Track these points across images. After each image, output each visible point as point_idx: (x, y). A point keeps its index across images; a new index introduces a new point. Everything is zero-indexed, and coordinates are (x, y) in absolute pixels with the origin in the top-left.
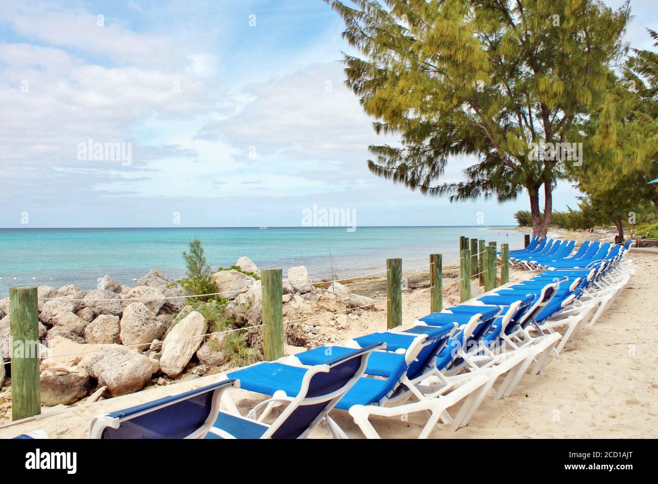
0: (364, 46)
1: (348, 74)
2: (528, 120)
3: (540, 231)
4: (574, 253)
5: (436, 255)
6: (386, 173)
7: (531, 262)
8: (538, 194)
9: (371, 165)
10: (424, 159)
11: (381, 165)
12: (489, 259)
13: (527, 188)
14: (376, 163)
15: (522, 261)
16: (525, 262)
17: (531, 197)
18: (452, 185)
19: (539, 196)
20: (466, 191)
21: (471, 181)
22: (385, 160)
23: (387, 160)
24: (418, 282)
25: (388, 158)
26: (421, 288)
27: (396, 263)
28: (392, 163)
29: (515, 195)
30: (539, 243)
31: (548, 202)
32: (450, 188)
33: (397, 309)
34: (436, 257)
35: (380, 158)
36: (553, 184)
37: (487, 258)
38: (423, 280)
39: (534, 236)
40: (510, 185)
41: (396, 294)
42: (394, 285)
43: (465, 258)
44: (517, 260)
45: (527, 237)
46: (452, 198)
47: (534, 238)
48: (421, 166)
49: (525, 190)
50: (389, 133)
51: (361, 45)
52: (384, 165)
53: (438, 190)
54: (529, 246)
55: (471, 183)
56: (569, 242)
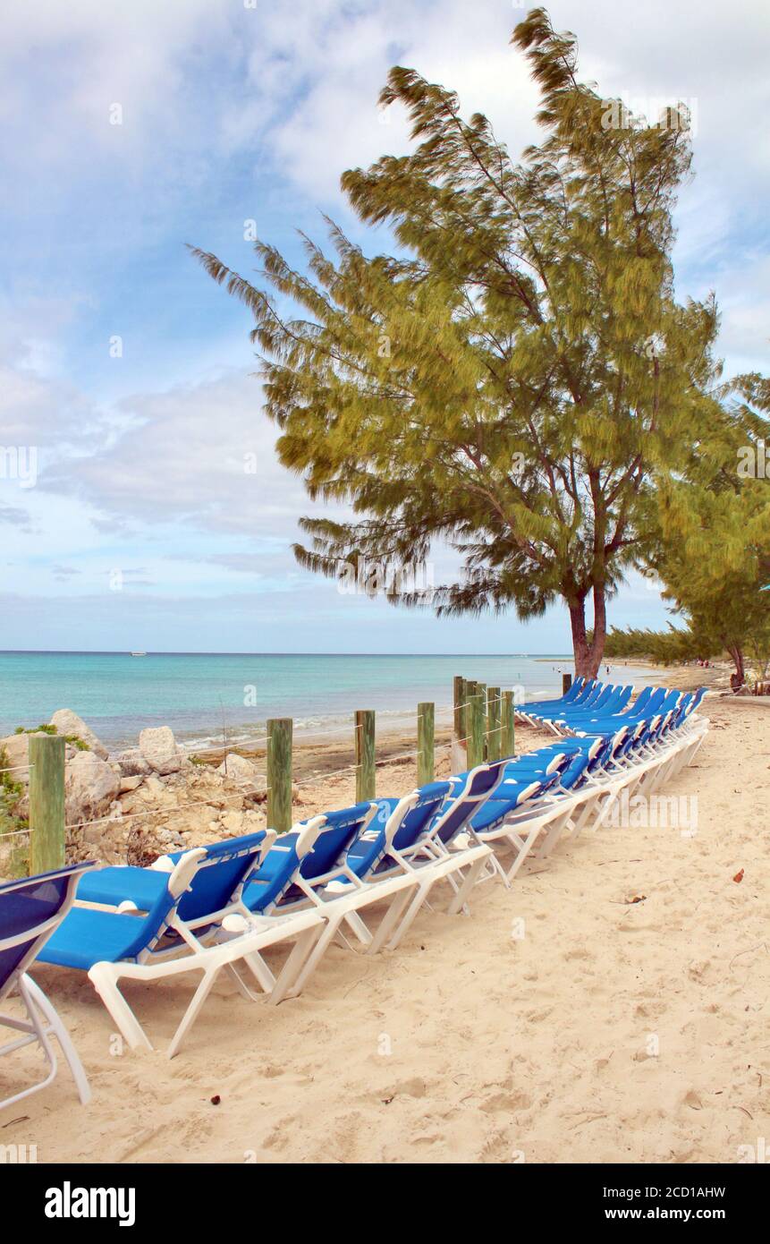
0: (288, 353)
1: (269, 394)
2: (570, 481)
3: (585, 669)
4: (631, 705)
5: (363, 712)
6: (328, 567)
7: (557, 722)
8: (583, 606)
9: (300, 552)
10: (392, 543)
11: (317, 552)
12: (474, 717)
13: (564, 595)
14: (309, 548)
15: (545, 721)
16: (548, 721)
17: (572, 611)
18: (441, 589)
19: (585, 610)
20: (465, 599)
21: (473, 582)
22: (325, 544)
23: (329, 545)
24: (389, 754)
25: (331, 540)
26: (393, 764)
27: (281, 726)
28: (338, 548)
29: (543, 608)
30: (581, 688)
31: (599, 619)
32: (437, 594)
33: (284, 805)
34: (365, 716)
35: (317, 540)
36: (610, 588)
37: (471, 717)
38: (400, 751)
39: (577, 675)
40: (537, 590)
41: (281, 779)
42: (278, 764)
43: (425, 717)
44: (538, 718)
45: (567, 678)
46: (440, 609)
47: (576, 681)
48: (386, 557)
49: (560, 598)
50: (332, 500)
51: (283, 351)
52: (323, 553)
54: (569, 693)
55: (473, 586)
56: (624, 688)
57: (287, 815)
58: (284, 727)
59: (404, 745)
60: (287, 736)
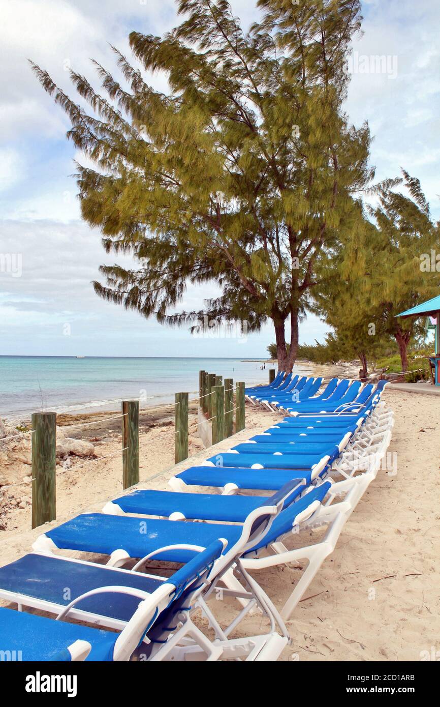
0: (92, 149)
1: (81, 187)
2: (276, 245)
3: (285, 366)
4: (321, 391)
6: (117, 298)
7: (273, 403)
8: (284, 326)
9: (98, 286)
10: (160, 283)
11: (110, 288)
12: (217, 402)
13: (272, 318)
14: (104, 284)
15: (263, 401)
16: (266, 402)
17: (276, 328)
18: (192, 313)
19: (285, 329)
21: (212, 309)
22: (115, 283)
23: (118, 283)
24: (158, 419)
25: (120, 280)
26: (160, 426)
27: (44, 421)
28: (124, 286)
29: (259, 326)
30: (284, 379)
31: (295, 335)
32: (189, 317)
33: (47, 495)
34: (130, 405)
35: (109, 279)
36: (301, 315)
37: (215, 402)
39: (280, 370)
40: (254, 314)
41: (44, 471)
42: (42, 456)
43: (181, 404)
44: (258, 399)
45: (272, 372)
46: (193, 328)
47: (279, 373)
48: (156, 292)
49: (270, 321)
50: (121, 252)
51: (88, 148)
52: (114, 288)
53: (177, 319)
54: (274, 382)
55: (212, 312)
56: (315, 379)
57: (51, 504)
58: (47, 421)
59: (167, 412)
60: (50, 430)
